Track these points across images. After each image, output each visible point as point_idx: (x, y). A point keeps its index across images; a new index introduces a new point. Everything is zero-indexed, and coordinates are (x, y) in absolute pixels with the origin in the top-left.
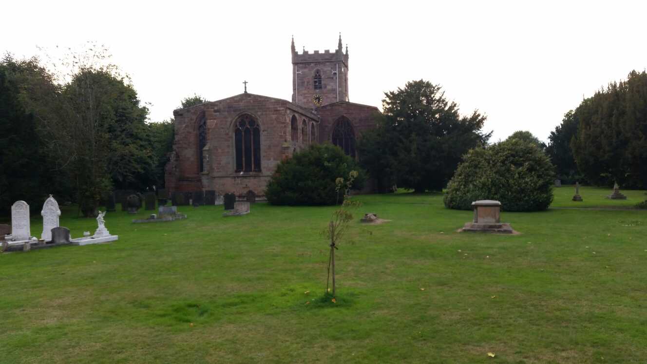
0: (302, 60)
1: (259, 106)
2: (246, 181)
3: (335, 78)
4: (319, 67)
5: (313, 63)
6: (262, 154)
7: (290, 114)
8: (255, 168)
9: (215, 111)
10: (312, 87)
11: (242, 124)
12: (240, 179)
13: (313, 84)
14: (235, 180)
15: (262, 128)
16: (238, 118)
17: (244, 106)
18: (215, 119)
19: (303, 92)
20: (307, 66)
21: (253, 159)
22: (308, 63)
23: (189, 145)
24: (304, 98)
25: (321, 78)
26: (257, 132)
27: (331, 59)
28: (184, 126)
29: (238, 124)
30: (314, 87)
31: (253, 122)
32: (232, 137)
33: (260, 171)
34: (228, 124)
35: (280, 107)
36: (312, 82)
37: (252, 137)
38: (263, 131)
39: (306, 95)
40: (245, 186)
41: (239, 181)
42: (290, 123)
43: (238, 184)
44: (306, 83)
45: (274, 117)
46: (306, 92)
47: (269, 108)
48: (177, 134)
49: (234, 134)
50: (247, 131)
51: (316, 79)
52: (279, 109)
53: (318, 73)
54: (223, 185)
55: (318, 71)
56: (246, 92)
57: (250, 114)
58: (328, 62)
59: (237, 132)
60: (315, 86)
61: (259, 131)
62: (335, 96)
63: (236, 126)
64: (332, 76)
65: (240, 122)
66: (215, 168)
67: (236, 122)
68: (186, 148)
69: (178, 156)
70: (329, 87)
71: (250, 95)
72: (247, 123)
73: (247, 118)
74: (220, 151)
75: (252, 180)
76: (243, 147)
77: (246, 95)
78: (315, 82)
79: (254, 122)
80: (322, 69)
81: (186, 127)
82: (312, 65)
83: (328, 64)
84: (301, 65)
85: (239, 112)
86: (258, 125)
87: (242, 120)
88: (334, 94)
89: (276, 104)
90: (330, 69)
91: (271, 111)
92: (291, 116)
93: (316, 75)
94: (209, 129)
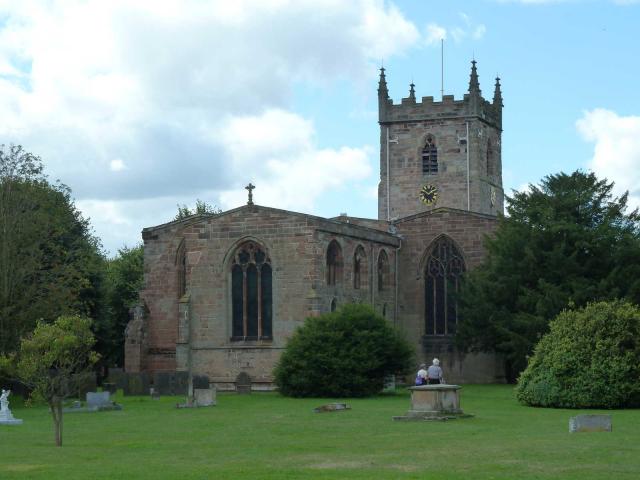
0: (399, 117)
1: (270, 227)
2: (247, 355)
3: (463, 151)
4: (431, 130)
5: (420, 121)
6: (275, 309)
7: (324, 239)
8: (263, 334)
9: (201, 236)
10: (417, 169)
11: (244, 257)
12: (237, 352)
13: (421, 163)
14: (229, 355)
15: (274, 265)
16: (236, 248)
17: (247, 228)
18: (200, 249)
19: (401, 179)
20: (409, 128)
21: (259, 318)
22: (410, 122)
23: (166, 291)
24: (403, 192)
25: (436, 152)
26: (267, 271)
27: (455, 114)
28: (159, 256)
29: (237, 257)
30: (422, 168)
31: (260, 254)
32: (227, 281)
33: (271, 339)
34: (221, 257)
35: (305, 229)
36: (417, 158)
37: (259, 280)
38: (277, 270)
39: (406, 185)
40: (245, 365)
41: (236, 355)
42: (325, 255)
43: (234, 361)
44: (406, 162)
45: (295, 245)
46: (406, 178)
47: (287, 231)
48: (146, 272)
49: (230, 275)
50: (251, 269)
51: (427, 152)
52: (303, 232)
53: (430, 140)
54: (211, 362)
55: (430, 138)
56: (250, 203)
57: (256, 240)
58: (449, 119)
59: (236, 271)
60: (424, 166)
61: (270, 271)
62: (462, 186)
63: (234, 261)
64: (457, 147)
65: (239, 255)
66: (199, 334)
67: (233, 254)
68: (162, 297)
69: (146, 310)
70: (451, 169)
71: (257, 209)
72: (252, 256)
73: (252, 247)
74: (206, 304)
75: (257, 354)
76: (245, 299)
77: (251, 208)
78: (425, 158)
79: (263, 254)
80: (437, 134)
81: (161, 259)
82: (419, 125)
83: (449, 123)
84: (397, 127)
85: (237, 239)
86: (269, 260)
87: (244, 251)
88: (461, 182)
89: (298, 223)
90: (453, 133)
91: (290, 236)
92: (327, 244)
93: (427, 146)
94: (190, 266)
